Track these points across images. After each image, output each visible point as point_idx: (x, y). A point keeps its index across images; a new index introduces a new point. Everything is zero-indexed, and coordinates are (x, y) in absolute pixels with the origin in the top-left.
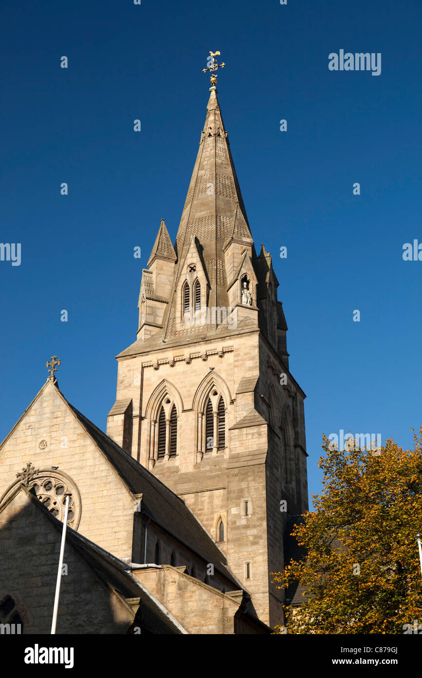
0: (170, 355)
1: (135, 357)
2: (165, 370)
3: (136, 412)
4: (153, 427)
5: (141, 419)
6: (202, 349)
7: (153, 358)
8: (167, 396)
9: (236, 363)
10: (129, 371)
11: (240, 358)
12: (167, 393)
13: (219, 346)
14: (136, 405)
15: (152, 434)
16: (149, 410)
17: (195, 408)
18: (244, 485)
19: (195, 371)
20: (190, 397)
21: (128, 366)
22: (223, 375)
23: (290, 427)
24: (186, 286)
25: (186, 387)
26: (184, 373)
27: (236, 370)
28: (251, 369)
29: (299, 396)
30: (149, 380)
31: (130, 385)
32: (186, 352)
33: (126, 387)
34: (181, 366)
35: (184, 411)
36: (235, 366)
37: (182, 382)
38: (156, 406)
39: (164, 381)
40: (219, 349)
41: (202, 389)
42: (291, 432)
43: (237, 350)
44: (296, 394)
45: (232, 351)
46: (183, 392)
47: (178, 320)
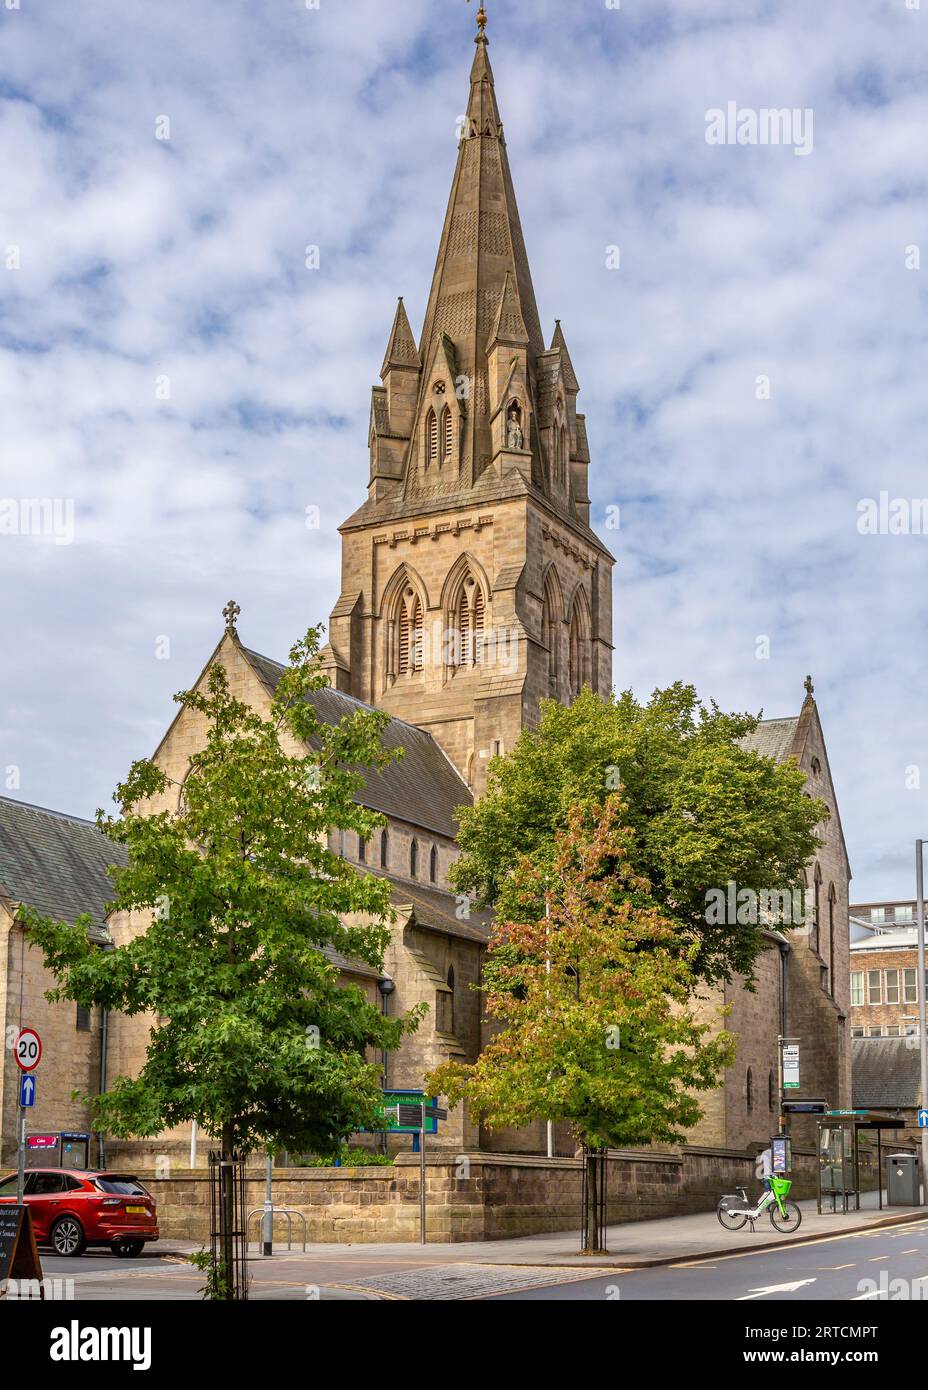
0: (409, 528)
1: (362, 530)
2: (405, 549)
3: (368, 610)
4: (391, 630)
5: (376, 619)
6: (452, 520)
7: (388, 532)
8: (409, 586)
9: (496, 543)
10: (357, 549)
11: (502, 534)
12: (408, 582)
13: (474, 516)
14: (368, 599)
15: (390, 639)
16: (385, 606)
17: (445, 604)
18: (494, 722)
19: (444, 552)
20: (436, 588)
21: (354, 542)
22: (481, 559)
23: (585, 614)
24: (431, 413)
25: (432, 574)
26: (429, 553)
27: (496, 551)
28: (515, 551)
29: (603, 564)
30: (383, 562)
31: (358, 571)
32: (431, 524)
33: (353, 573)
34: (425, 545)
35: (429, 610)
36: (495, 547)
37: (426, 567)
38: (394, 600)
39: (403, 565)
40: (475, 521)
41: (452, 578)
42: (586, 621)
43: (498, 522)
44: (597, 563)
45: (491, 523)
46: (428, 580)
47: (421, 472)
